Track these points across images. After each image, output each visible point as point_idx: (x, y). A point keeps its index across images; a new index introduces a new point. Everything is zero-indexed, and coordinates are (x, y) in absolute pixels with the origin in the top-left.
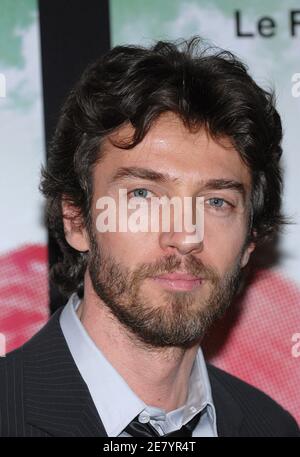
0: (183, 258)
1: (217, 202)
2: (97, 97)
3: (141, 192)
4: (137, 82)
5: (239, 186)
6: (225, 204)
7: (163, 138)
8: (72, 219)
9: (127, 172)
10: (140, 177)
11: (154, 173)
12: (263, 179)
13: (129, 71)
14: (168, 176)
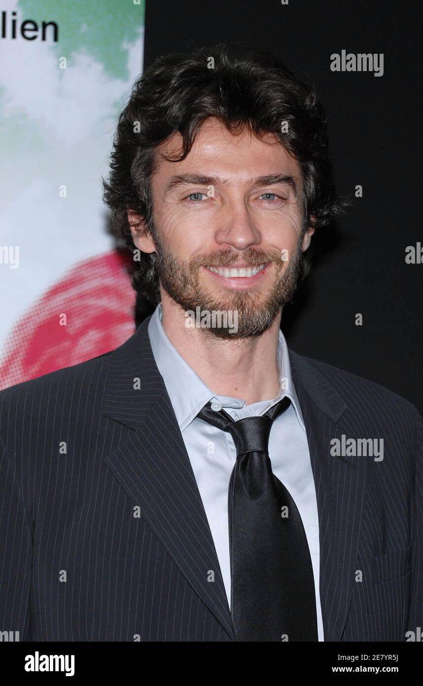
0: (241, 253)
1: (269, 196)
2: (145, 111)
3: (196, 197)
4: (181, 93)
5: (288, 180)
6: (276, 198)
7: (210, 143)
8: (136, 225)
9: (180, 179)
10: (193, 183)
11: (205, 178)
12: (312, 168)
13: (173, 82)
14: (218, 178)
